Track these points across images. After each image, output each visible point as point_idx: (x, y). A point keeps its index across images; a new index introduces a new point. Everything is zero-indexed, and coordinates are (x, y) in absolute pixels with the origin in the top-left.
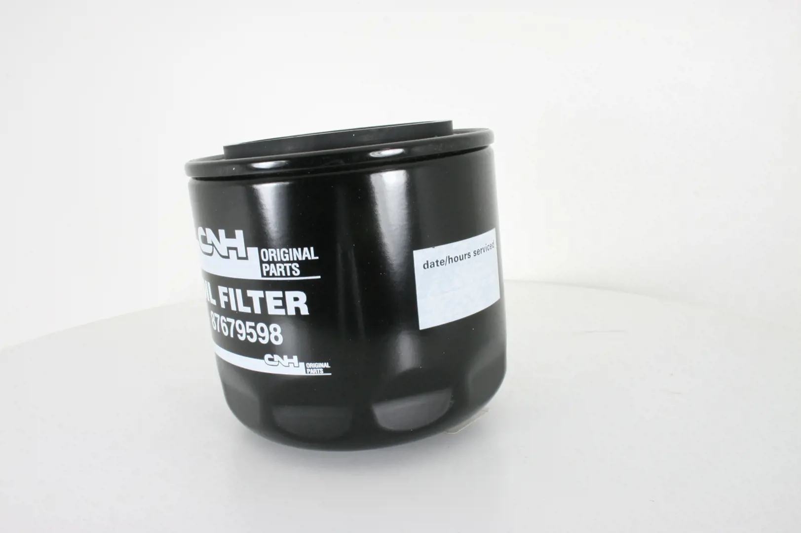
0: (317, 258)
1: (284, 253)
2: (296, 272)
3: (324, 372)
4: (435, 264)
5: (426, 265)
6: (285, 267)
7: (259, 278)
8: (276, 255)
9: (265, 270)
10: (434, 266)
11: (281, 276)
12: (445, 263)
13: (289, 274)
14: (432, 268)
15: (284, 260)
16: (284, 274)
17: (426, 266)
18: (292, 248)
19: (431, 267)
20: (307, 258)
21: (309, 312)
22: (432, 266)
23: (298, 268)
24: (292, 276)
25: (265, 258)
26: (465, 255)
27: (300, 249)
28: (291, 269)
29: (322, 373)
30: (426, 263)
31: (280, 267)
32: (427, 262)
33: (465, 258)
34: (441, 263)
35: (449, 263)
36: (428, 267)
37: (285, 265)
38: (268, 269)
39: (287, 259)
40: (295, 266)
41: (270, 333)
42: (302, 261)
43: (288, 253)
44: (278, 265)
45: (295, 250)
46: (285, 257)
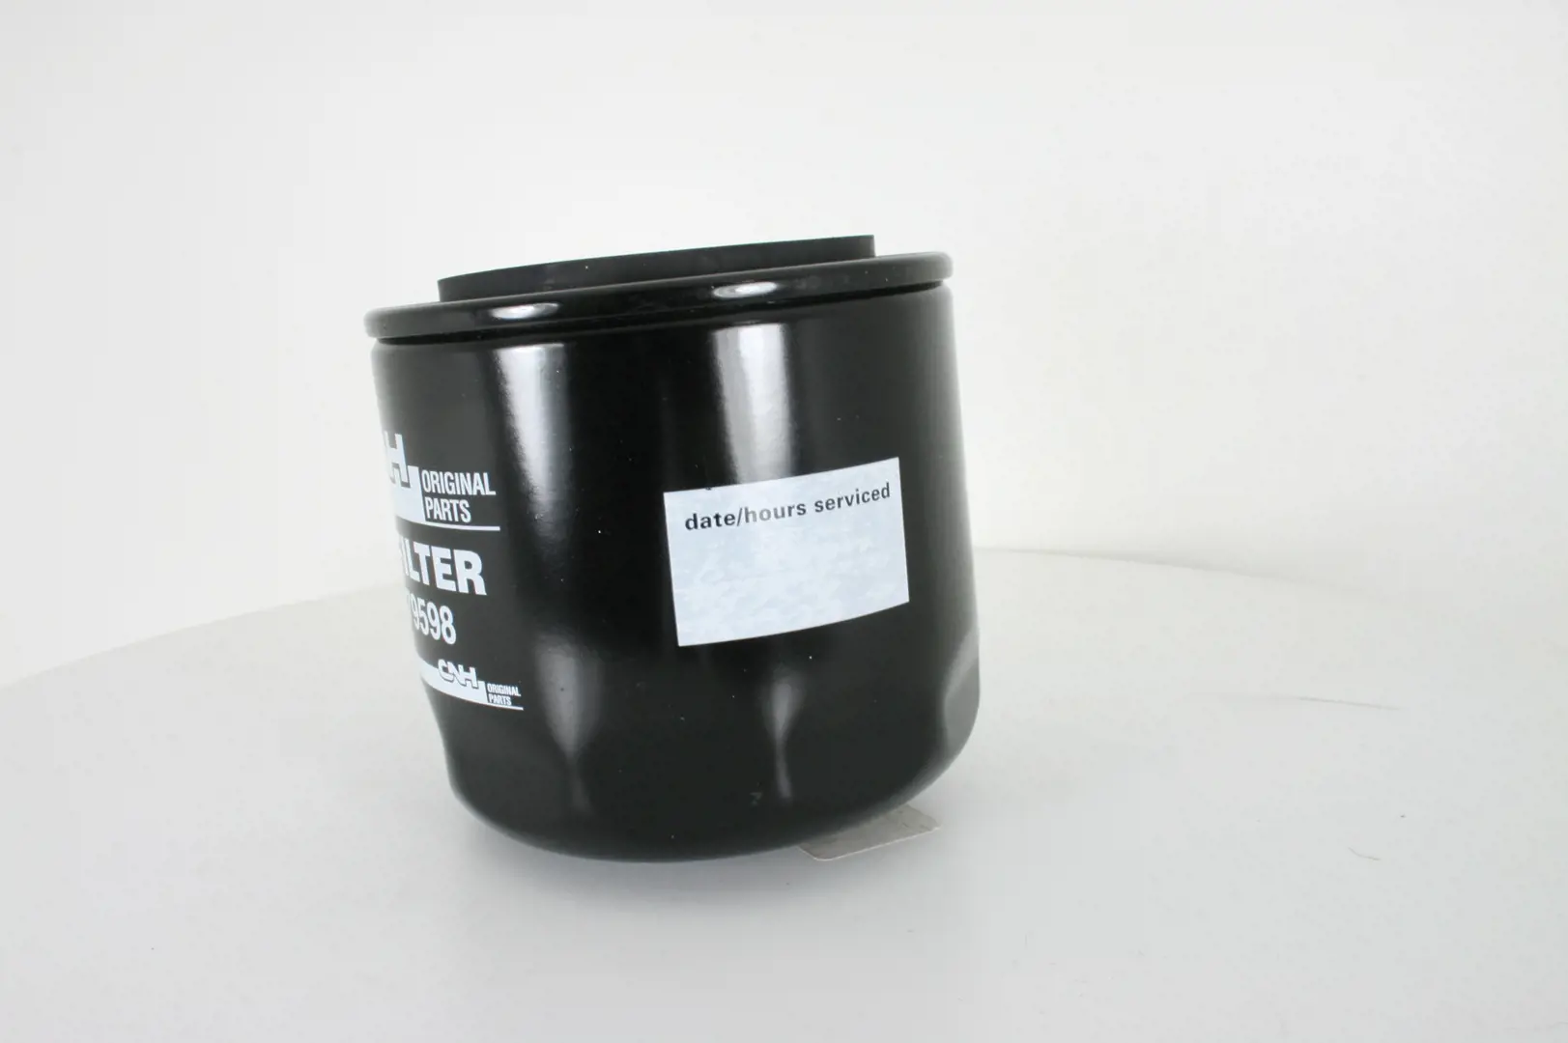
0: (494, 493)
1: (449, 480)
2: (466, 517)
3: (514, 704)
4: (713, 522)
5: (693, 523)
6: (451, 505)
7: (424, 522)
8: (440, 482)
9: (428, 508)
10: (710, 525)
11: (447, 522)
12: (736, 521)
13: (457, 519)
14: (704, 530)
15: (449, 492)
16: (450, 519)
17: (691, 524)
18: (459, 472)
19: (702, 526)
20: (479, 492)
21: (487, 591)
22: (706, 524)
23: (467, 509)
24: (461, 522)
25: (427, 486)
26: (790, 508)
27: (468, 475)
28: (460, 512)
29: (509, 706)
30: (692, 517)
31: (445, 505)
32: (695, 515)
33: (790, 515)
34: (726, 520)
35: (747, 520)
36: (696, 526)
37: (451, 501)
38: (431, 508)
39: (453, 492)
40: (464, 505)
41: (441, 622)
42: (472, 496)
43: (454, 481)
44: (443, 501)
45: (462, 475)
46: (450, 488)
